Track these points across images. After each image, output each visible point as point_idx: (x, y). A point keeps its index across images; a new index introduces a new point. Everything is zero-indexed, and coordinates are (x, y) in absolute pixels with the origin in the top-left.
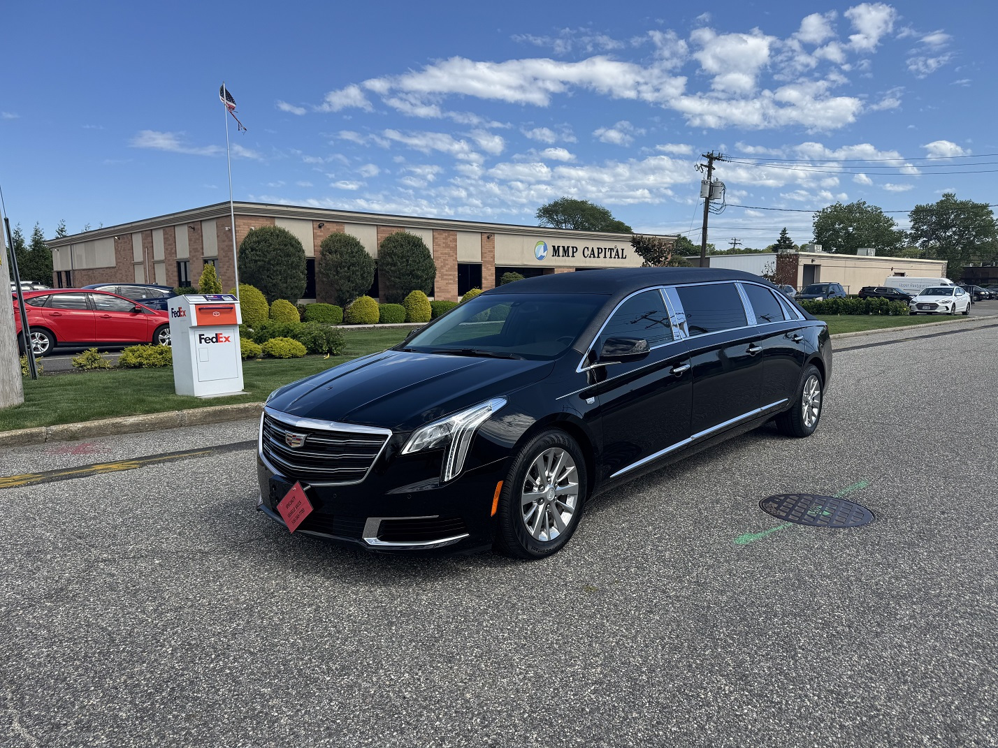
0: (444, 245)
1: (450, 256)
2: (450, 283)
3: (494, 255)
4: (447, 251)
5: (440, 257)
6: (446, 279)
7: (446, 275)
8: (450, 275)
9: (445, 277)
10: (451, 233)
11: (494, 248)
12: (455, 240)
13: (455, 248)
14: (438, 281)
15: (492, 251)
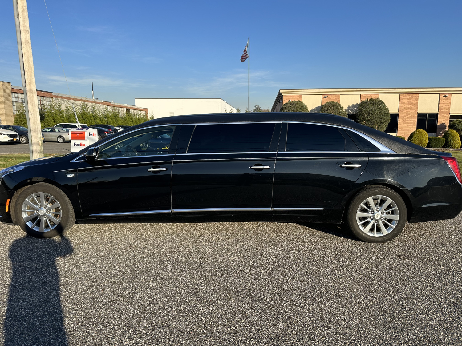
0: (408, 103)
1: (411, 109)
2: (411, 126)
3: (450, 108)
4: (409, 106)
5: (404, 110)
6: (407, 123)
7: (408, 120)
8: (411, 121)
9: (406, 122)
10: (414, 95)
11: (450, 103)
12: (417, 100)
13: (416, 105)
14: (401, 124)
15: (449, 105)
